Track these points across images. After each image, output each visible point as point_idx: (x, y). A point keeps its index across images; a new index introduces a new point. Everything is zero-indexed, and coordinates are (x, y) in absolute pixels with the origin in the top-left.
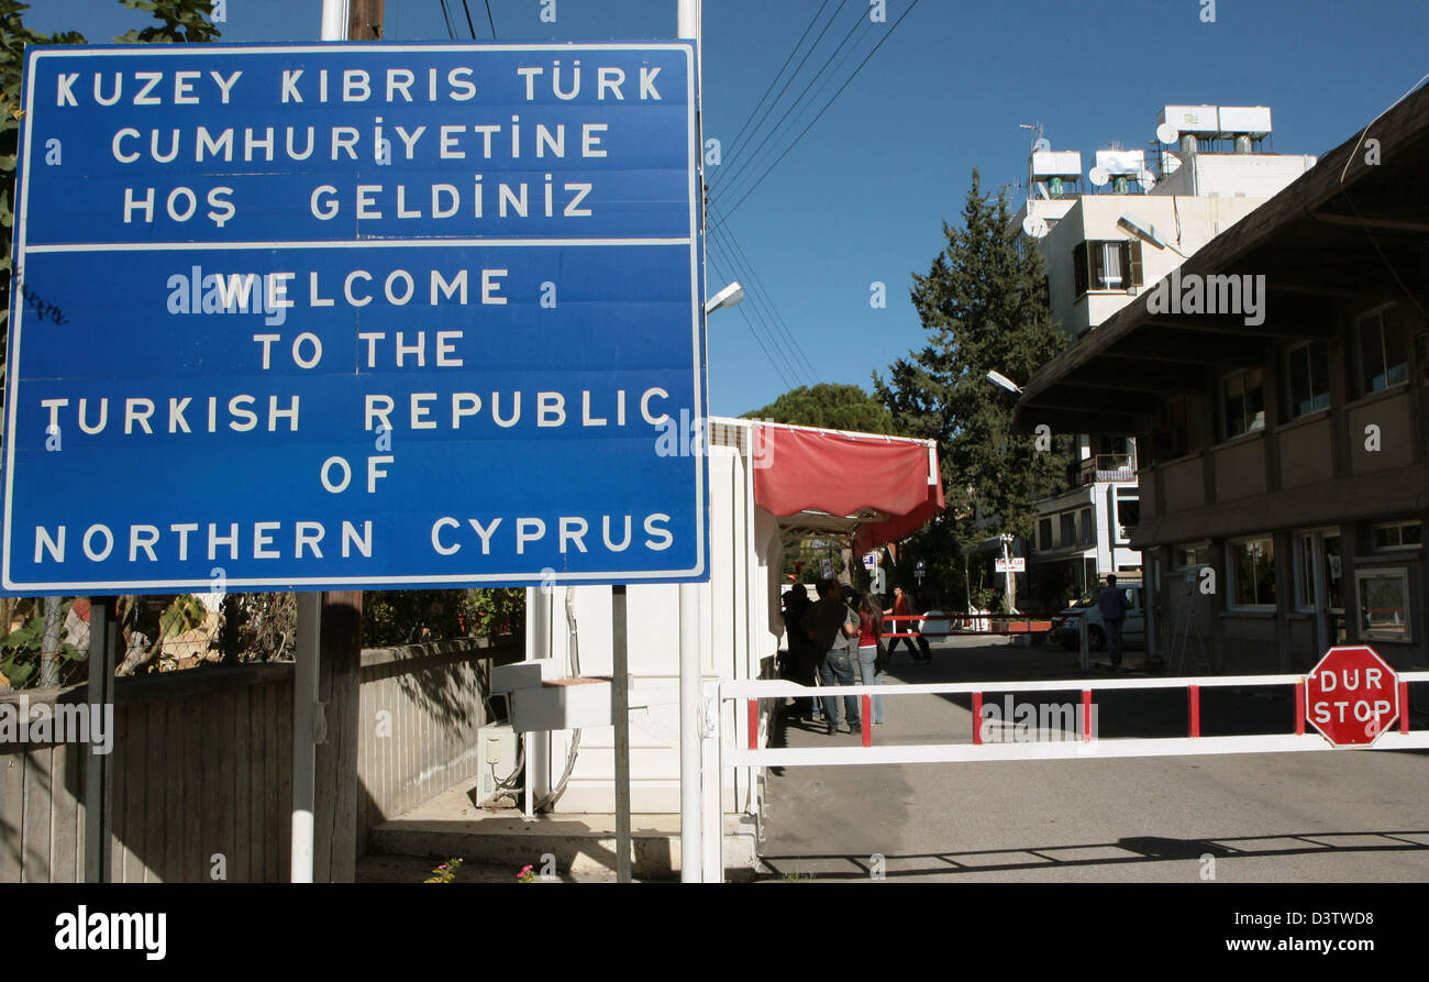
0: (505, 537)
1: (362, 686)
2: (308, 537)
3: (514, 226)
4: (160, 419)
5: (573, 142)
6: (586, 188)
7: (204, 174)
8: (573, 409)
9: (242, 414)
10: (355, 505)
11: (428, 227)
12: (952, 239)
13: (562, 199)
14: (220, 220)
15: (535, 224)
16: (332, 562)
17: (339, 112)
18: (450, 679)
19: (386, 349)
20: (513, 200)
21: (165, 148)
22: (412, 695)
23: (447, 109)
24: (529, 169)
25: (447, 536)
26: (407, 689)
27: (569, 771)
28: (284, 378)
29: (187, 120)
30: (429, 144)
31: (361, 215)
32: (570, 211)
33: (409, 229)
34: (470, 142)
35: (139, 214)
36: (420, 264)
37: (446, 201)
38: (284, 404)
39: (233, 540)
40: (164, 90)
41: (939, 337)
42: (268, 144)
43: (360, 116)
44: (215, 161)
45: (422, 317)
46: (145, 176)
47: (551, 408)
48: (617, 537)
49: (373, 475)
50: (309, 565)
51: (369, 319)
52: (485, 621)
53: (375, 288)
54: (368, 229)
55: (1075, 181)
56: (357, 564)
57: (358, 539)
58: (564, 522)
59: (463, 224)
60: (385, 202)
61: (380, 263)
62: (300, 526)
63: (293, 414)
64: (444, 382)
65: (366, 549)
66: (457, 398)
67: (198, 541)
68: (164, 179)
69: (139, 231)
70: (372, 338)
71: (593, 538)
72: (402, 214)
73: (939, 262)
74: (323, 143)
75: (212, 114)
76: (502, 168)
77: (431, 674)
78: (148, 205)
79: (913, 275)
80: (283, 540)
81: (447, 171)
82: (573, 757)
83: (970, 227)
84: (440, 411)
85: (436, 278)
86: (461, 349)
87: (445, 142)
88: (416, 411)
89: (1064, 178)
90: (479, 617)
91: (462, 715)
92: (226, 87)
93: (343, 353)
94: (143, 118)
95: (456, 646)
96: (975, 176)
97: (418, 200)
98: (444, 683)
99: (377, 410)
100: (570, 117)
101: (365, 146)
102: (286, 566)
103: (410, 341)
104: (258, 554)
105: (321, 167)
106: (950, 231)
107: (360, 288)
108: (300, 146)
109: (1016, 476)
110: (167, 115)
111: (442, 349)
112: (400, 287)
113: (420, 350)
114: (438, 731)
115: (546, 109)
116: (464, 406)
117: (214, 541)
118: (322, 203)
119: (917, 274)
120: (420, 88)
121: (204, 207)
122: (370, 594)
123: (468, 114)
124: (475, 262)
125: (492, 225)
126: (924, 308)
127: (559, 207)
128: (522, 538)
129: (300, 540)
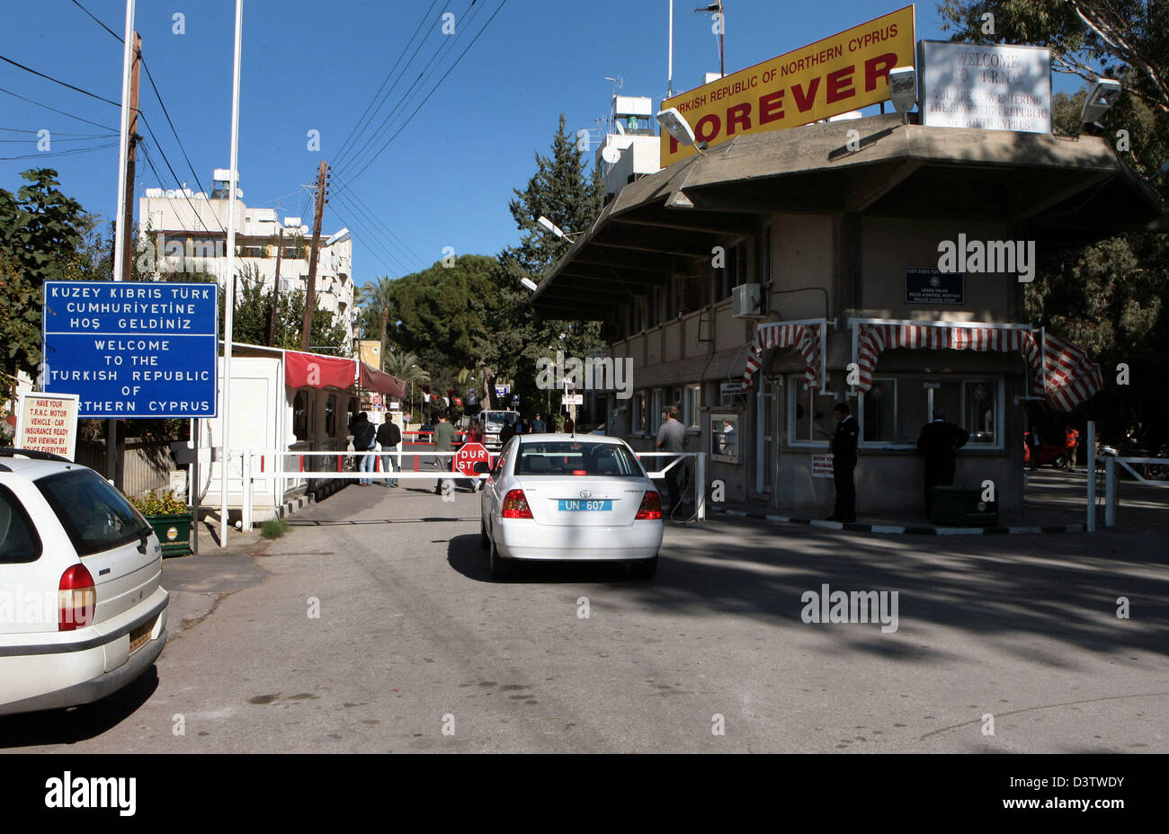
0: (167, 407)
1: (126, 452)
2: (119, 405)
3: (170, 330)
4: (81, 376)
5: (186, 309)
6: (189, 321)
7: (92, 315)
8: (185, 376)
9: (102, 376)
10: (130, 398)
11: (149, 330)
12: (542, 166)
13: (183, 324)
14: (96, 327)
15: (176, 330)
16: (125, 412)
17: (126, 300)
18: (160, 453)
19: (138, 361)
20: (170, 324)
21: (81, 309)
22: (142, 458)
23: (154, 300)
24: (174, 316)
25: (153, 406)
26: (140, 455)
27: (207, 487)
28: (113, 367)
29: (87, 301)
30: (149, 309)
31: (132, 327)
32: (185, 327)
33: (144, 331)
34: (159, 309)
35: (75, 325)
36: (147, 339)
37: (153, 324)
38: (113, 373)
39: (100, 406)
40: (80, 293)
41: (528, 236)
42: (108, 308)
43: (131, 301)
44: (94, 312)
45: (147, 353)
46: (76, 315)
47: (179, 376)
48: (195, 407)
49: (135, 391)
50: (119, 412)
51: (134, 353)
52: (177, 428)
53: (135, 345)
54: (134, 331)
55: (647, 119)
56: (131, 412)
57: (131, 406)
58: (182, 403)
59: (158, 330)
60: (138, 324)
61: (137, 339)
62: (117, 403)
63: (115, 376)
64: (153, 369)
65: (133, 409)
66: (156, 373)
67: (91, 406)
68: (81, 316)
69: (75, 329)
70: (135, 358)
71: (189, 407)
72: (142, 327)
73: (533, 182)
74: (122, 308)
75: (93, 299)
76: (168, 316)
77: (151, 451)
78: (77, 323)
79: (515, 190)
80: (113, 406)
81: (154, 316)
82: (209, 482)
83: (556, 157)
84: (152, 376)
85: (151, 343)
86: (157, 361)
87: (153, 309)
88: (146, 376)
89: (638, 117)
90: (174, 426)
91: (165, 469)
92: (96, 293)
93: (127, 361)
94: (75, 300)
95: (162, 438)
96: (562, 120)
97: (146, 323)
98: (157, 454)
99: (136, 375)
100: (185, 303)
101: (132, 309)
102: (114, 412)
103: (144, 359)
104: (107, 409)
105: (121, 315)
106: (541, 159)
107: (132, 345)
108: (116, 309)
109: (577, 338)
110: (81, 300)
111: (152, 361)
112: (141, 346)
113: (147, 361)
114: (153, 475)
115: (179, 301)
116: (158, 374)
117: (95, 406)
118: (122, 323)
119: (517, 189)
120: (146, 294)
121: (91, 324)
122: (128, 419)
123: (159, 301)
124: (161, 339)
125: (165, 330)
126: (519, 216)
127: (182, 325)
128: (171, 407)
129: (117, 406)
